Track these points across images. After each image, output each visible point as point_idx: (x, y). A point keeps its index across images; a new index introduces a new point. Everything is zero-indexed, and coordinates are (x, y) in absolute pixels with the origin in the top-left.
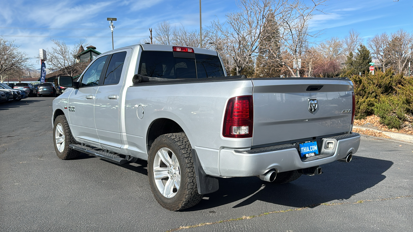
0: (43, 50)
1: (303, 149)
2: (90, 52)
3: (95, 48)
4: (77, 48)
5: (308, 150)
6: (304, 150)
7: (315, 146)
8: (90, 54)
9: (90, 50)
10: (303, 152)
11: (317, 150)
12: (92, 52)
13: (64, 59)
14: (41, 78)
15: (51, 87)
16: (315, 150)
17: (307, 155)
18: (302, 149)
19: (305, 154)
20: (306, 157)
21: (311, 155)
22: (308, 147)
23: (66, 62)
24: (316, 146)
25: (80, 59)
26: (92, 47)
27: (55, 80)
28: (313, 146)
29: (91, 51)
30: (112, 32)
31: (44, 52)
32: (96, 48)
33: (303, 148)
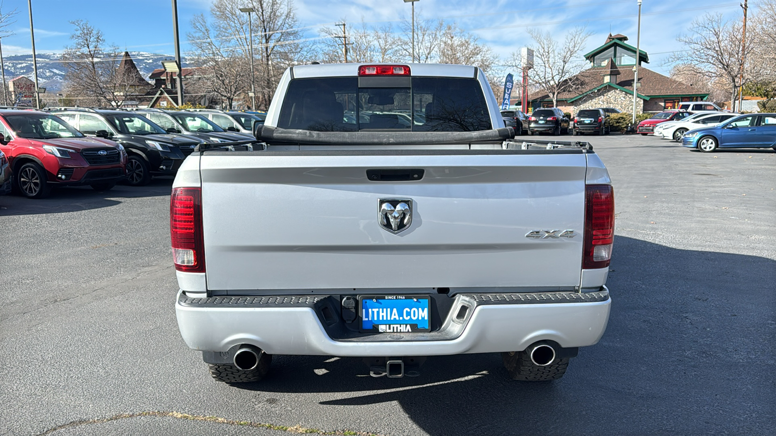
0: (528, 49)
1: (378, 312)
2: (613, 48)
3: (625, 39)
4: (571, 44)
5: (395, 317)
7: (420, 309)
8: (613, 52)
9: (615, 43)
11: (426, 318)
12: (618, 47)
13: (544, 65)
14: (504, 102)
15: (514, 118)
16: (420, 318)
17: (382, 328)
18: (373, 312)
19: (378, 325)
20: (379, 330)
21: (398, 328)
22: (396, 310)
23: (548, 70)
24: (426, 310)
25: (594, 62)
26: (619, 37)
27: (544, 103)
28: (415, 309)
29: (615, 45)
30: (640, 5)
31: (530, 53)
32: (628, 38)
33: (375, 310)
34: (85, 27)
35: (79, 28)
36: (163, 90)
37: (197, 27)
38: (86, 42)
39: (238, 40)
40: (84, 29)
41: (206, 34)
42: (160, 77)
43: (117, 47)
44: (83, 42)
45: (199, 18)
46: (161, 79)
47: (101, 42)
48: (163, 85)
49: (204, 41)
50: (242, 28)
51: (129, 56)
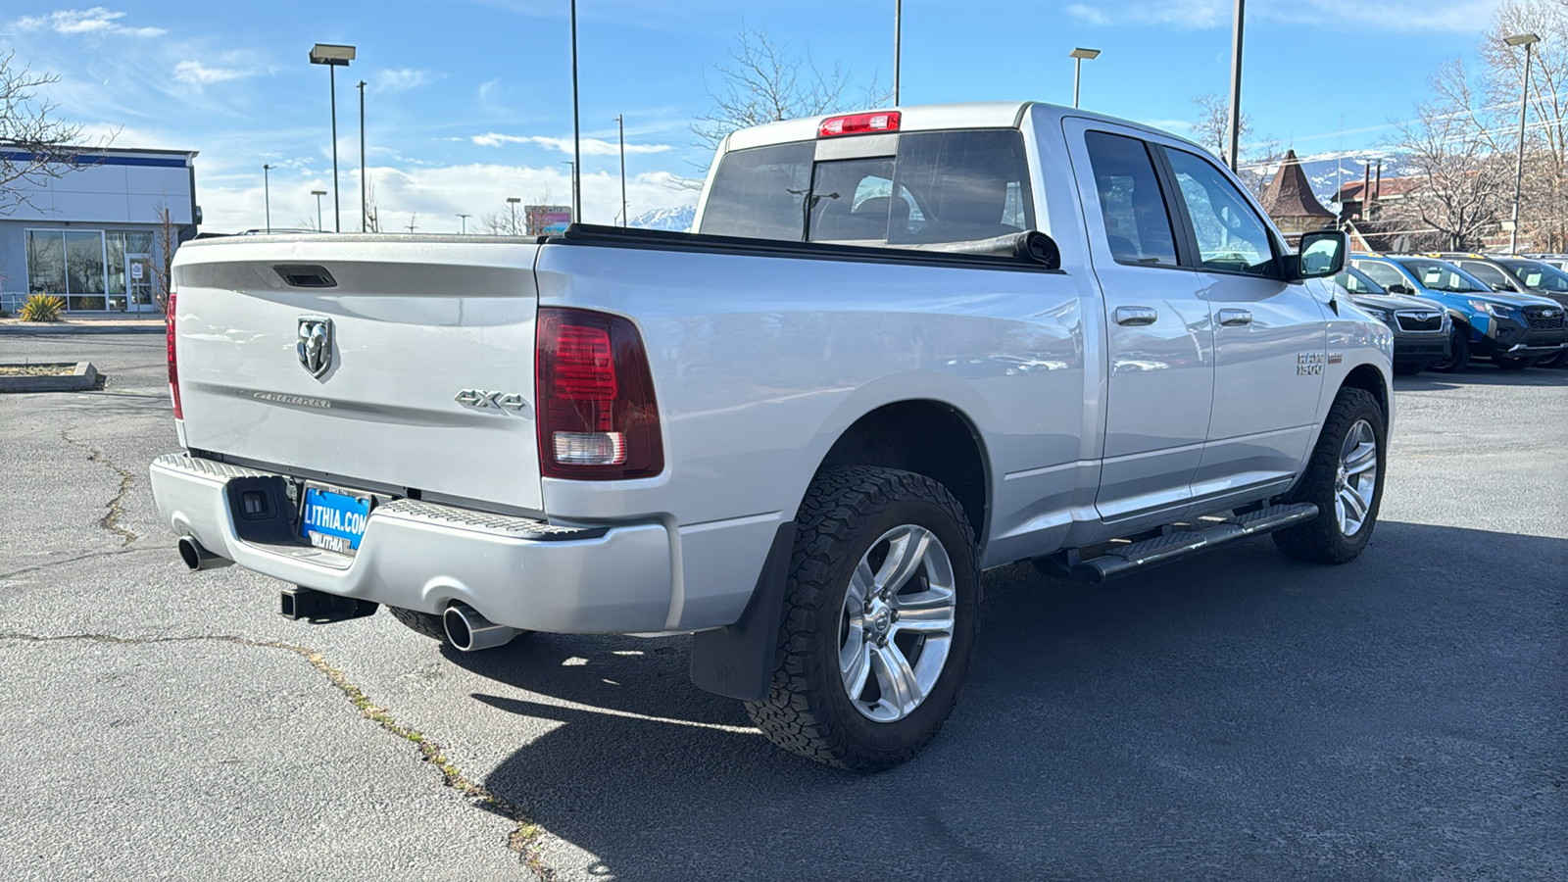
1: (322, 512)
5: (337, 524)
6: (325, 517)
10: (318, 524)
16: (359, 533)
17: (316, 538)
18: (317, 511)
20: (311, 541)
21: (331, 543)
22: (338, 512)
28: (356, 515)
33: (320, 508)
34: (1219, 108)
35: (1207, 110)
36: (1352, 225)
37: (1443, 88)
38: (1217, 135)
39: (1536, 109)
40: (1216, 110)
41: (1462, 101)
42: (1352, 197)
43: (1274, 143)
44: (1210, 136)
45: (1450, 68)
46: (1354, 203)
47: (1245, 134)
48: (1356, 213)
49: (1455, 116)
50: (1550, 80)
51: (1295, 157)
